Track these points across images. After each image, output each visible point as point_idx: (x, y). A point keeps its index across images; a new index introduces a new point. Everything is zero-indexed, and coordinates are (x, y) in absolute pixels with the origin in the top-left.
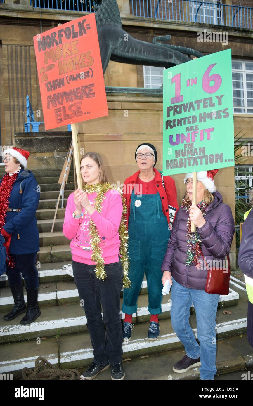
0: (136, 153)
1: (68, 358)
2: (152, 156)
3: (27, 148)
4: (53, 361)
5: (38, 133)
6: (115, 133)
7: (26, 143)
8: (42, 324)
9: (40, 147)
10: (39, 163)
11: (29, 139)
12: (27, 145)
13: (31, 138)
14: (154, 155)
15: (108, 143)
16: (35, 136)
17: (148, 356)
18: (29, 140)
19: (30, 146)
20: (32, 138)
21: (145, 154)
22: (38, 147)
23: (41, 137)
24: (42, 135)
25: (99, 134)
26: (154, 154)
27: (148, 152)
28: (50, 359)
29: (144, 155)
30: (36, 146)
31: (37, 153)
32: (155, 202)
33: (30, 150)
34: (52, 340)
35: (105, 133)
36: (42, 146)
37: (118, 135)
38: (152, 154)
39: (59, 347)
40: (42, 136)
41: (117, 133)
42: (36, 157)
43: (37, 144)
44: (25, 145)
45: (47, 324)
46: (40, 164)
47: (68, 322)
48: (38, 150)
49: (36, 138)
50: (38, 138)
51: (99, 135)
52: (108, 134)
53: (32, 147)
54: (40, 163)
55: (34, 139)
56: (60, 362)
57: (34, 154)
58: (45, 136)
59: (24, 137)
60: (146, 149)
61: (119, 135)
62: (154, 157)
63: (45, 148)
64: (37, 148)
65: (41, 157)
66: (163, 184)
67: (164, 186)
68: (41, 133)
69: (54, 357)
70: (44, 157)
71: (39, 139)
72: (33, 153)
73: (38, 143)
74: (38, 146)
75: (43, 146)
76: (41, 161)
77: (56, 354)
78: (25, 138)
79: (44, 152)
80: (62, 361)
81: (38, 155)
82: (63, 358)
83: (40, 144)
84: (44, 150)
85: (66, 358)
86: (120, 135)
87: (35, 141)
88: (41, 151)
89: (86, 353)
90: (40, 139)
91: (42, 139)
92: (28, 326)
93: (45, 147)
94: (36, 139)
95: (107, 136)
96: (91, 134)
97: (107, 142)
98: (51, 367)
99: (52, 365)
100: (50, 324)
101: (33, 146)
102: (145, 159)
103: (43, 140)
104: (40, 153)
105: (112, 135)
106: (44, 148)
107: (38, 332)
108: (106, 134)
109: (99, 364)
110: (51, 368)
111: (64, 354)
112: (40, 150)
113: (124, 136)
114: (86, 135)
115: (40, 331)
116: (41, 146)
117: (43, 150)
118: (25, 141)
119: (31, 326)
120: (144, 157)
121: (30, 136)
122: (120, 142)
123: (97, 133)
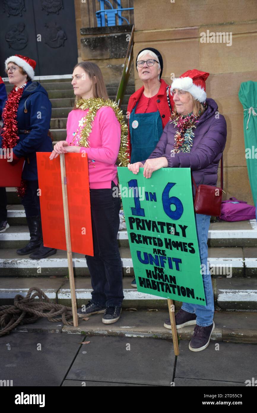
0: (137, 61)
1: (66, 295)
2: (155, 63)
3: (98, 52)
4: (51, 296)
5: (113, 27)
6: (187, 27)
7: (97, 44)
8: (51, 261)
9: (116, 49)
10: (115, 73)
11: (100, 37)
12: (98, 48)
13: (103, 36)
14: (159, 62)
15: (176, 42)
16: (109, 32)
17: (157, 310)
18: (101, 39)
19: (101, 50)
20: (105, 36)
21: (147, 62)
22: (113, 50)
23: (117, 34)
24: (119, 30)
25: (163, 30)
26: (158, 60)
27: (150, 58)
28: (47, 292)
29: (145, 63)
30: (110, 49)
31: (112, 58)
32: (154, 122)
33: (102, 55)
34: (61, 279)
35: (172, 28)
36: (119, 47)
37: (191, 29)
38: (155, 61)
39: (62, 285)
40: (119, 33)
41: (191, 25)
42: (111, 66)
43: (112, 45)
44: (95, 47)
45: (56, 261)
46: (115, 75)
47: (79, 262)
48: (112, 54)
49: (111, 35)
50: (114, 35)
51: (164, 32)
52: (176, 29)
53: (104, 50)
54: (117, 74)
55: (108, 37)
56: (58, 297)
57: (107, 61)
58: (123, 32)
59: (94, 34)
60: (148, 55)
61: (193, 29)
62: (159, 65)
63: (124, 52)
64: (112, 52)
65: (117, 65)
66: (168, 98)
67: (169, 102)
68: (118, 27)
69: (52, 292)
70: (122, 65)
71: (114, 37)
72: (106, 59)
73: (113, 43)
74: (113, 48)
75: (121, 47)
76: (118, 71)
77: (56, 289)
78: (95, 37)
79: (122, 58)
80: (60, 296)
81: (114, 62)
82: (61, 294)
83: (116, 45)
84: (122, 54)
85: (63, 293)
86: (195, 29)
87: (109, 41)
88: (118, 56)
89: (85, 292)
90: (116, 37)
91: (118, 37)
92: (37, 261)
93: (123, 49)
94: (111, 37)
95: (175, 33)
96: (152, 31)
97: (174, 41)
98: (48, 300)
99: (50, 299)
100: (60, 261)
101: (107, 48)
102: (147, 67)
103: (120, 39)
104: (116, 58)
105: (182, 30)
106: (122, 51)
107: (47, 270)
108: (174, 29)
109: (94, 303)
110: (48, 302)
111: (63, 290)
112: (116, 54)
113: (200, 30)
114: (146, 33)
115: (50, 268)
116: (118, 49)
117: (120, 54)
118: (95, 40)
119: (39, 261)
120: (145, 65)
121: (102, 34)
122: (194, 40)
123: (161, 29)
